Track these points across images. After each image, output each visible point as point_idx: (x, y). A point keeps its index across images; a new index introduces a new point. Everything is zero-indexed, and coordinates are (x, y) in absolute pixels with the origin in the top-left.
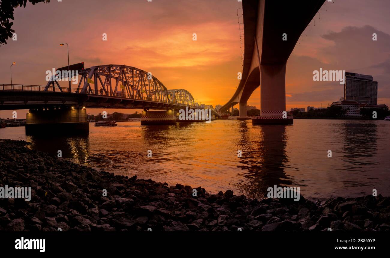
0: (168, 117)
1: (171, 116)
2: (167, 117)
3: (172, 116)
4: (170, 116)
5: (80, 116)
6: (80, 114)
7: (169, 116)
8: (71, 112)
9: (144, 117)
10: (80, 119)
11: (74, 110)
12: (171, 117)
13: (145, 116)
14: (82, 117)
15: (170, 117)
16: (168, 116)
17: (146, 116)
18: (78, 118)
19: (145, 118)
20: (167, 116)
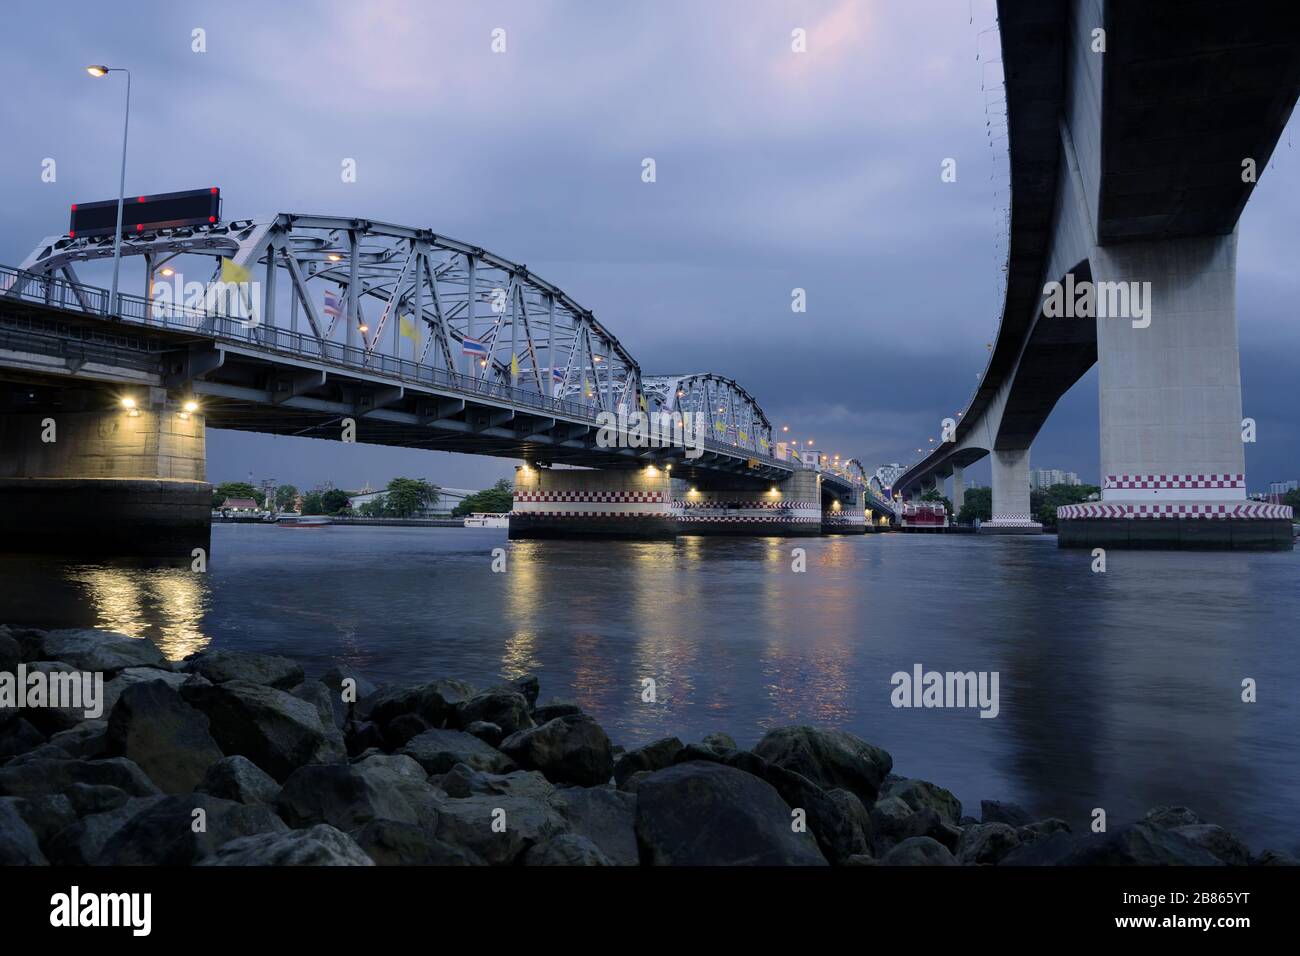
0: (641, 499)
1: (654, 494)
2: (636, 500)
3: (659, 495)
4: (650, 494)
5: (163, 450)
6: (164, 438)
7: (645, 494)
8: (116, 426)
9: (525, 494)
10: (162, 465)
11: (135, 413)
12: (654, 500)
13: (530, 494)
14: (178, 453)
15: (650, 499)
16: (641, 494)
17: (538, 494)
18: (151, 455)
19: (529, 499)
20: (636, 494)
